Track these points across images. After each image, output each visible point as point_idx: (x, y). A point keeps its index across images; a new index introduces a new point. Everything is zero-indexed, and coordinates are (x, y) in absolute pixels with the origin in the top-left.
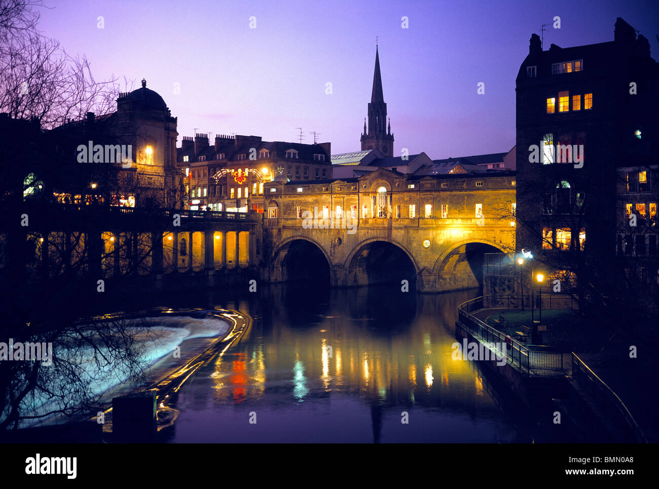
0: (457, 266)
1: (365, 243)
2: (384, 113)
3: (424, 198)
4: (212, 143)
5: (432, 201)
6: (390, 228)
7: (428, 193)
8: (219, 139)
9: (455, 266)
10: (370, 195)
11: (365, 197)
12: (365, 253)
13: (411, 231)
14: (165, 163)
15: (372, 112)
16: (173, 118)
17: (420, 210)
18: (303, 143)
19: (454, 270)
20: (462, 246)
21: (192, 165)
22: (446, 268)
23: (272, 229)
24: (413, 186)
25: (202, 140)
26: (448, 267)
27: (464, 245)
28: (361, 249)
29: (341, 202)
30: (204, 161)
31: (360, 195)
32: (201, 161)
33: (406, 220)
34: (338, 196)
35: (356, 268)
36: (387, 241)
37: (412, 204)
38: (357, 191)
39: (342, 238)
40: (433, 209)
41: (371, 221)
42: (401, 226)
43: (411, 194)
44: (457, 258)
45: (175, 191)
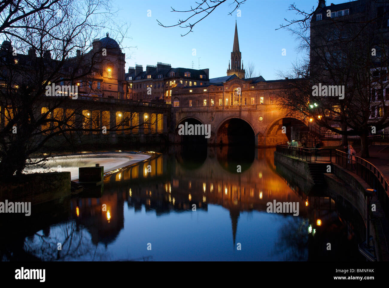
0: (278, 132)
1: (226, 120)
2: (240, 58)
3: (259, 93)
4: (144, 70)
5: (264, 95)
6: (240, 111)
7: (262, 91)
8: (148, 68)
9: (277, 132)
10: (230, 93)
11: (227, 94)
12: (227, 126)
13: (252, 112)
14: (118, 78)
15: (233, 57)
16: (123, 53)
17: (257, 100)
18: (194, 69)
19: (276, 134)
20: (280, 120)
21: (134, 82)
22: (271, 132)
23: (176, 113)
24: (253, 87)
25: (139, 68)
26: (273, 132)
27: (282, 119)
28: (225, 123)
29: (214, 97)
30: (140, 79)
31: (224, 92)
32: (138, 80)
33: (249, 106)
34: (212, 94)
35: (221, 134)
36: (239, 118)
37: (253, 97)
38: (222, 91)
39: (214, 117)
40: (264, 99)
41: (229, 107)
42: (246, 109)
43: (252, 91)
44: (278, 127)
45: (124, 93)
